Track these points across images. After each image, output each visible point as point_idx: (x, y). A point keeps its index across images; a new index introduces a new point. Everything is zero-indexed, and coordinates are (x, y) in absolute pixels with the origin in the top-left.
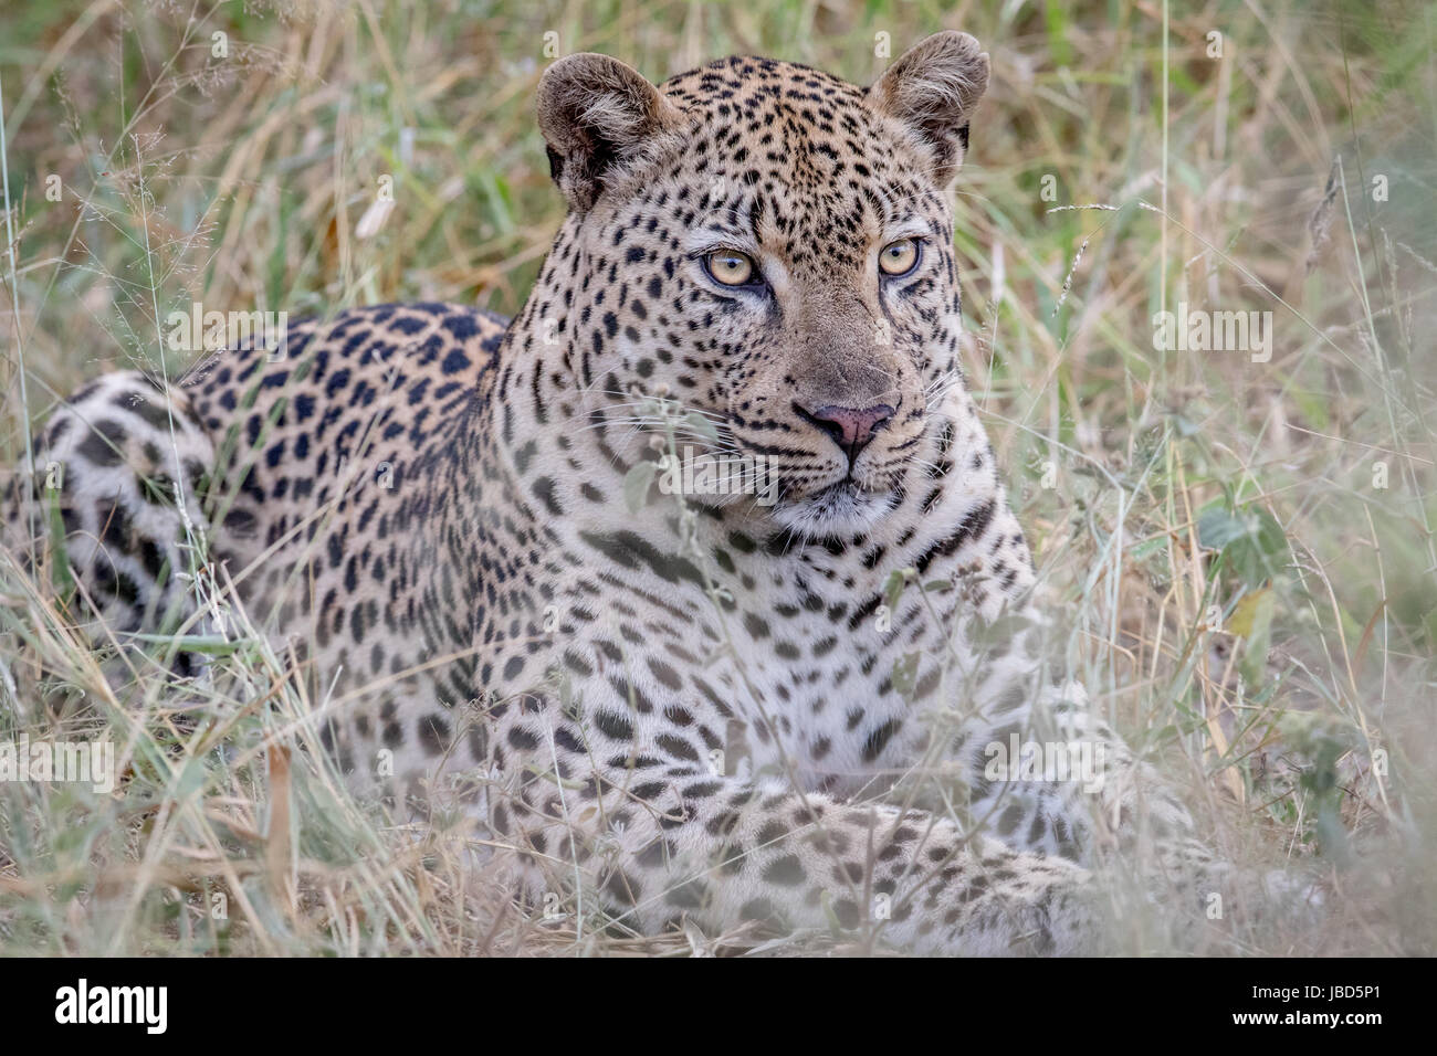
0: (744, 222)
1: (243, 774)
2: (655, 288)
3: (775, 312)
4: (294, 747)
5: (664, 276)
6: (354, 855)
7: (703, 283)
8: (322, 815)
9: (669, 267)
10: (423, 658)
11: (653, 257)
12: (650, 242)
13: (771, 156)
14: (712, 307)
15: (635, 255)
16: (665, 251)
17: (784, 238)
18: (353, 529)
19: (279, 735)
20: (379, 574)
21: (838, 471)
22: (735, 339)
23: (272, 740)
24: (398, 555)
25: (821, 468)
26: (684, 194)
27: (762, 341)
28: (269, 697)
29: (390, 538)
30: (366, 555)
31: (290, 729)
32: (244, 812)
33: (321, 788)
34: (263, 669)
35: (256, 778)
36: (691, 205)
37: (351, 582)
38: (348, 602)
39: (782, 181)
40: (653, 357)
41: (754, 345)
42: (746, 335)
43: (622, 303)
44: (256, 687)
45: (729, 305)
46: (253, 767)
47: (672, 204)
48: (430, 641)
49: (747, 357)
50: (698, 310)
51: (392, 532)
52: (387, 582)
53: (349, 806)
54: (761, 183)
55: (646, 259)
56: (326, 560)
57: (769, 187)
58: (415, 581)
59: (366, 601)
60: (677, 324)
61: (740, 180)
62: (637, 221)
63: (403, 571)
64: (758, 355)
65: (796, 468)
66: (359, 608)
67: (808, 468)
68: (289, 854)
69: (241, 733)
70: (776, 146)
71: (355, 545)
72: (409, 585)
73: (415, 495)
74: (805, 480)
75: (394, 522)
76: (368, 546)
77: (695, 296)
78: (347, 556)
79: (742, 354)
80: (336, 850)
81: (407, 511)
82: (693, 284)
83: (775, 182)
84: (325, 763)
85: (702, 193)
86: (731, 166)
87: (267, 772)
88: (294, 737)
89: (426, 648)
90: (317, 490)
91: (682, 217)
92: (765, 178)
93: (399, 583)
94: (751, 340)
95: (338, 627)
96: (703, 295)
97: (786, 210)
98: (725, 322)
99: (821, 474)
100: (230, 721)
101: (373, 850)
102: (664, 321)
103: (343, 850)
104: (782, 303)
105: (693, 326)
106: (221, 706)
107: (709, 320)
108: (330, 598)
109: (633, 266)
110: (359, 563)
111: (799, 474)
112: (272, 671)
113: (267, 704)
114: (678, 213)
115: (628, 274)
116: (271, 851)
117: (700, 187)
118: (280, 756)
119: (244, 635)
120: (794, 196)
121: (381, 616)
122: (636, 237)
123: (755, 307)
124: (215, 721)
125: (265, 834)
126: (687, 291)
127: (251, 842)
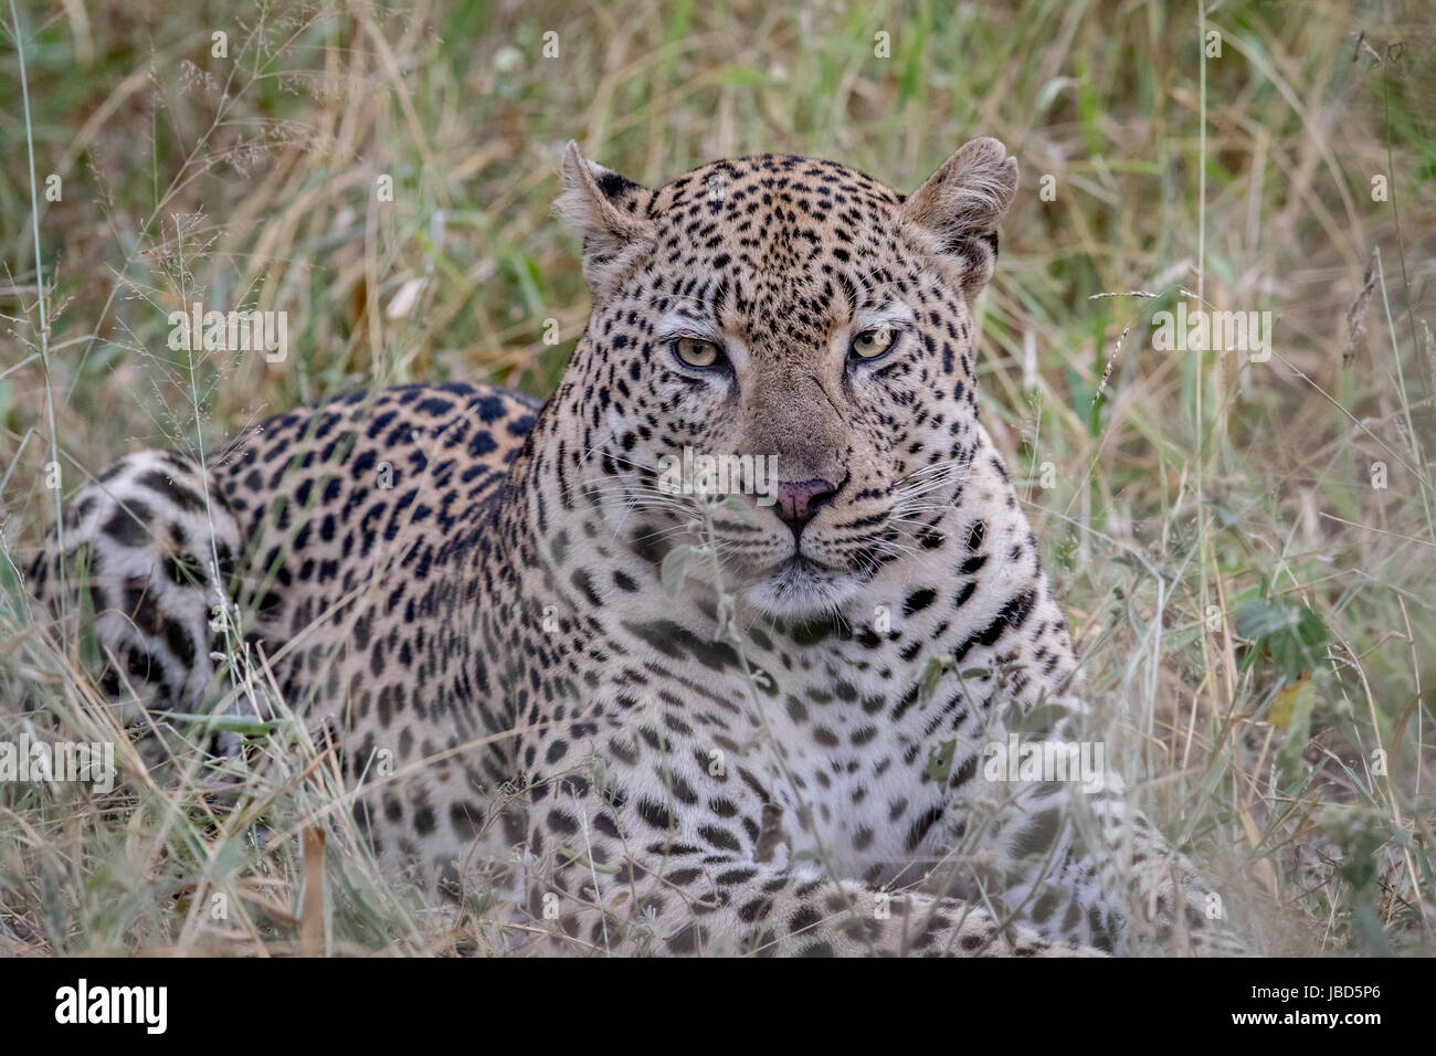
0: (708, 306)
1: (275, 855)
2: (635, 372)
3: (735, 391)
4: (327, 827)
5: (642, 360)
6: (387, 937)
7: (673, 366)
8: (356, 896)
9: (647, 351)
10: (452, 744)
11: (634, 343)
12: (632, 331)
13: (745, 242)
14: (680, 386)
15: (620, 342)
16: (643, 338)
17: (744, 320)
18: (379, 612)
19: (314, 817)
20: (406, 658)
21: (784, 546)
22: (698, 418)
23: (307, 822)
24: (427, 640)
25: (767, 543)
26: (658, 283)
27: (720, 419)
28: (304, 778)
29: (417, 623)
30: (393, 639)
31: (325, 811)
32: (276, 892)
33: (354, 870)
34: (298, 750)
35: (289, 858)
36: (665, 292)
37: (378, 665)
38: (375, 686)
39: (751, 265)
40: (636, 432)
41: (714, 424)
42: (709, 414)
43: (611, 382)
44: (291, 768)
45: (695, 385)
46: (287, 847)
47: (647, 294)
48: (460, 729)
49: (707, 436)
50: (667, 391)
51: (420, 615)
52: (415, 666)
53: (382, 889)
54: (729, 267)
55: (629, 346)
56: (353, 642)
57: (737, 271)
58: (444, 669)
59: (393, 686)
60: (653, 406)
61: (709, 265)
62: (619, 315)
63: (432, 657)
64: (716, 433)
65: (747, 544)
66: (386, 691)
67: (757, 543)
68: (323, 935)
69: (275, 813)
70: (753, 233)
71: (381, 627)
72: (438, 672)
73: (443, 580)
74: (756, 556)
75: (422, 606)
76: (395, 629)
77: (665, 378)
78: (374, 639)
79: (704, 433)
80: (370, 932)
81: (435, 596)
82: (663, 367)
83: (744, 266)
84: (359, 844)
85: (674, 280)
86: (702, 253)
87: (301, 853)
88: (327, 818)
89: (456, 735)
90: (342, 572)
91: (657, 305)
92: (735, 262)
93: (427, 669)
94: (712, 418)
95: (364, 711)
96: (673, 377)
97: (749, 293)
98: (690, 401)
99: (768, 549)
100: (265, 802)
101: (407, 932)
102: (642, 403)
103: (376, 931)
104: (740, 382)
105: (664, 407)
106: (255, 786)
107: (677, 400)
108: (357, 680)
109: (619, 351)
110: (385, 646)
111: (751, 550)
112: (306, 751)
113: (301, 785)
114: (653, 302)
115: (616, 357)
116: (305, 932)
117: (674, 274)
118: (315, 836)
119: (278, 715)
120: (759, 279)
121: (408, 700)
122: (620, 328)
123: (718, 385)
124: (251, 801)
125: (298, 915)
126: (658, 373)
127: (283, 923)
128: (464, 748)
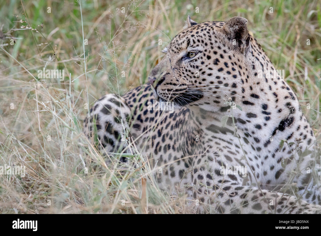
4: (147, 178)
6: (160, 203)
8: (153, 194)
10: (182, 157)
18: (164, 128)
19: (144, 176)
20: (171, 138)
23: (142, 177)
24: (176, 134)
28: (142, 167)
29: (174, 130)
30: (167, 134)
31: (146, 174)
33: (153, 188)
34: (140, 161)
37: (163, 140)
38: (163, 145)
44: (139, 165)
46: (138, 183)
51: (174, 128)
52: (173, 140)
53: (159, 192)
56: (157, 135)
58: (181, 139)
59: (167, 144)
63: (178, 137)
66: (166, 146)
68: (146, 202)
69: (135, 175)
71: (165, 132)
72: (179, 140)
75: (175, 126)
76: (168, 132)
78: (163, 134)
80: (156, 202)
84: (154, 182)
87: (141, 184)
89: (183, 155)
90: (155, 120)
93: (176, 140)
95: (160, 150)
100: (133, 173)
101: (165, 201)
106: (131, 169)
108: (158, 143)
110: (166, 136)
112: (142, 161)
113: (141, 169)
116: (142, 202)
118: (144, 180)
119: (136, 153)
121: (171, 147)
125: (140, 198)
128: (185, 158)
